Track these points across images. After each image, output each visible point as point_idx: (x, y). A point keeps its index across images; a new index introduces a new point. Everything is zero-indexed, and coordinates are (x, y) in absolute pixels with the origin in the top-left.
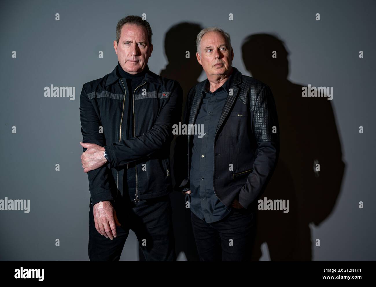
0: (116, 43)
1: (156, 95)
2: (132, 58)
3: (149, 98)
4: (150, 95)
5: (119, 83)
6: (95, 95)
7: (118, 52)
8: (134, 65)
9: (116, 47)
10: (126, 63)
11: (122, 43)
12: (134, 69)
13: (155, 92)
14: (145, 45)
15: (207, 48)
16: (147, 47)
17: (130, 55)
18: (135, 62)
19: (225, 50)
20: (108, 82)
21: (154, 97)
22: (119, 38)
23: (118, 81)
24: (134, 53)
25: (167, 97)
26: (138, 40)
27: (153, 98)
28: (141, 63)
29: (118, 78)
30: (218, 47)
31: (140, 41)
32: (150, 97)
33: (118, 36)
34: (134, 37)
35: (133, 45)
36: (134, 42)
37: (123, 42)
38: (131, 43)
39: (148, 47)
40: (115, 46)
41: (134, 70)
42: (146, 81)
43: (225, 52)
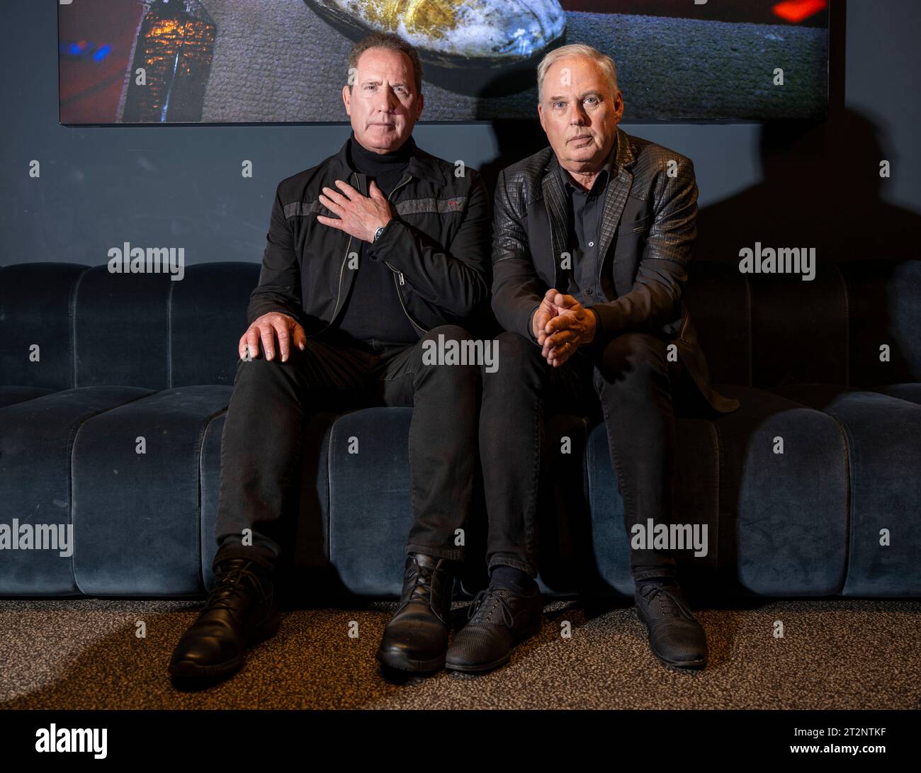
1: (433, 206)
2: (381, 117)
3: (419, 213)
4: (422, 205)
6: (299, 209)
7: (351, 108)
8: (384, 133)
10: (367, 128)
11: (359, 88)
12: (383, 140)
13: (431, 200)
14: (407, 92)
15: (554, 98)
16: (411, 95)
17: (375, 112)
18: (386, 127)
19: (597, 103)
21: (431, 211)
23: (349, 178)
24: (384, 107)
25: (459, 208)
26: (394, 80)
27: (429, 213)
28: (399, 129)
29: (350, 170)
30: (580, 98)
31: (397, 82)
32: (421, 211)
34: (385, 74)
35: (383, 90)
36: (385, 85)
37: (362, 86)
38: (379, 87)
39: (413, 96)
41: (384, 145)
42: (411, 174)
43: (596, 108)
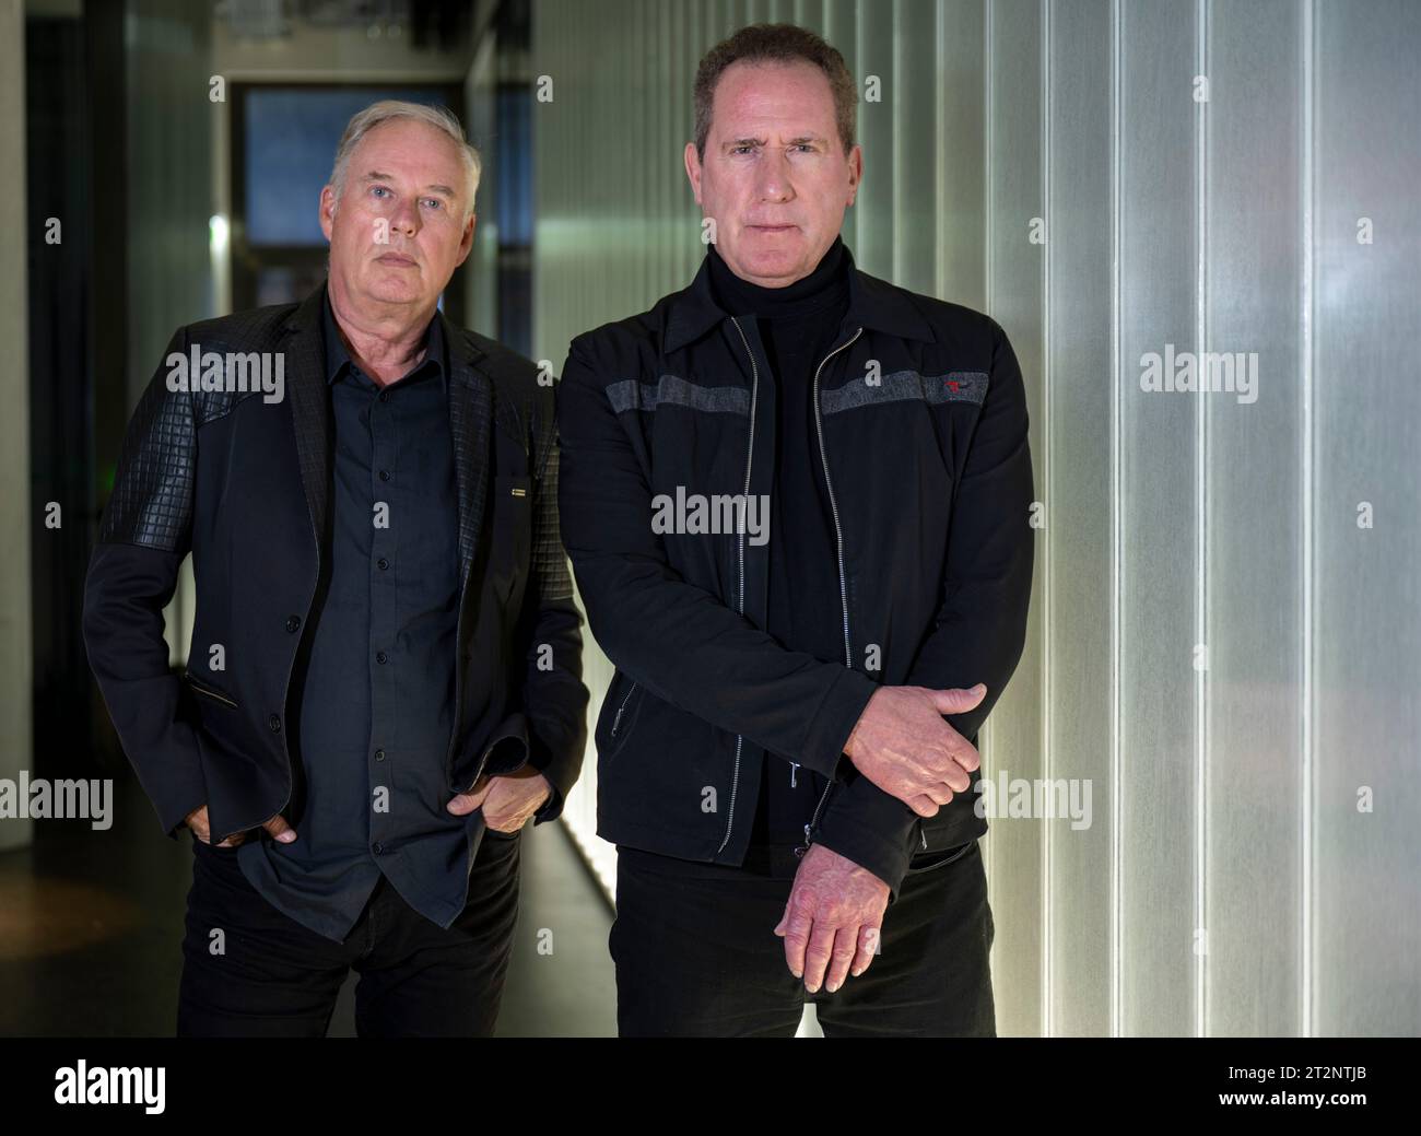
0: (691, 153)
5: (724, 337)
6: (635, 394)
9: (695, 173)
11: (719, 149)
13: (908, 372)
20: (678, 333)
22: (707, 132)
23: (719, 325)
25: (968, 396)
29: (720, 313)
33: (701, 120)
37: (724, 147)
40: (693, 167)
